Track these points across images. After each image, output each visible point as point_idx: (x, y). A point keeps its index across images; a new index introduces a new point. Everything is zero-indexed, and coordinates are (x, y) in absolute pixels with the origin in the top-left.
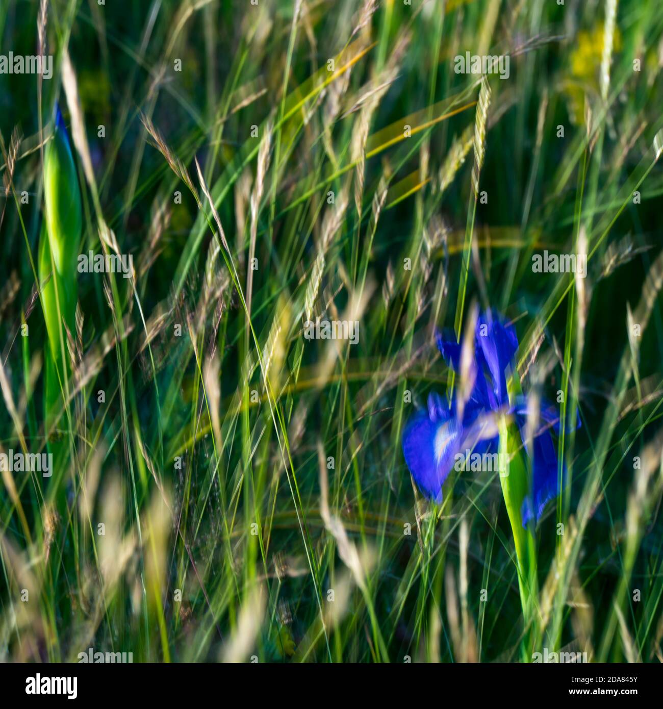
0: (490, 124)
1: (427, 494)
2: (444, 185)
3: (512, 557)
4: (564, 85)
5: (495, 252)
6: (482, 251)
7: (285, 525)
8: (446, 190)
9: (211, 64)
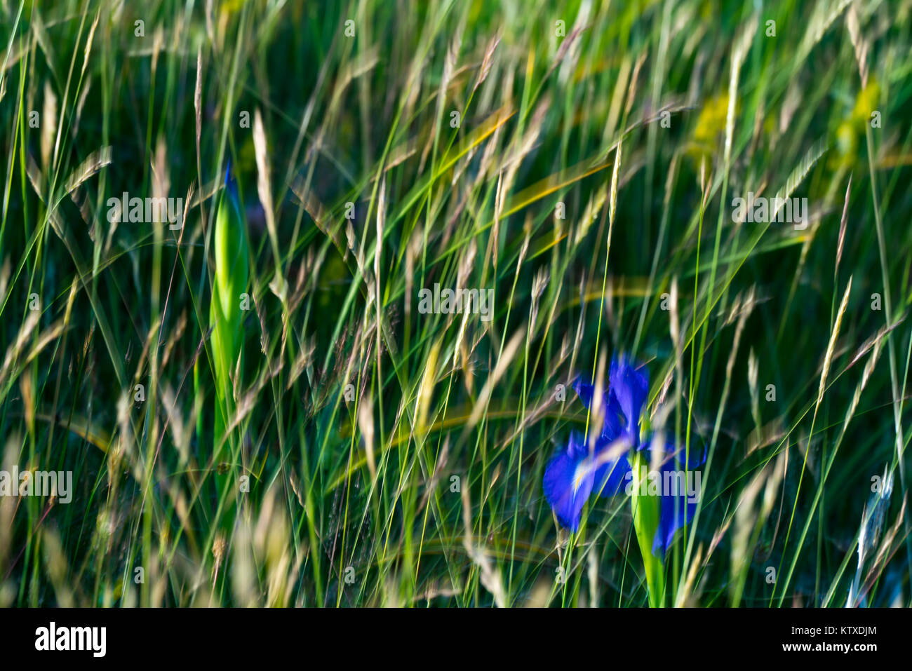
0: (620, 184)
1: (566, 523)
2: (578, 239)
3: (641, 582)
4: (688, 147)
5: (627, 299)
6: (616, 300)
7: (433, 551)
8: (580, 244)
9: (366, 128)
